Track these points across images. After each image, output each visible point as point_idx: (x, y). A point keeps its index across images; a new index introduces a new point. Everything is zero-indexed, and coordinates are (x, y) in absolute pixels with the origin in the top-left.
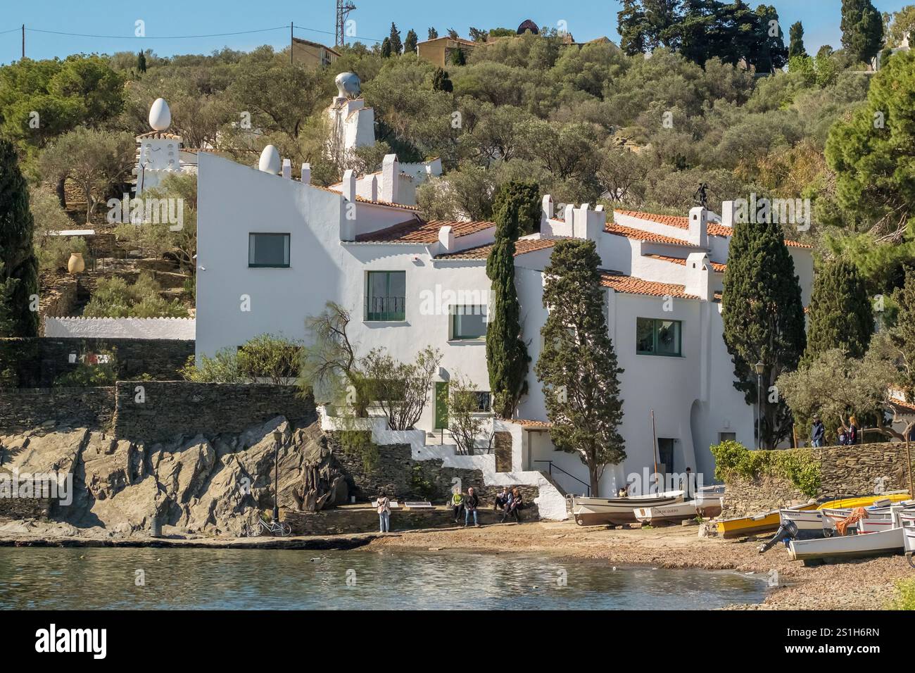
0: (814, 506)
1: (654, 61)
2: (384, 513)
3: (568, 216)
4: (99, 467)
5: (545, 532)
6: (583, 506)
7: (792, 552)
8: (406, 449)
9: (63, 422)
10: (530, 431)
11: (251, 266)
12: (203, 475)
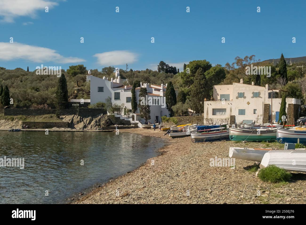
0: (176, 126)
1: (162, 73)
2: (117, 127)
3: (144, 85)
4: (75, 120)
5: (139, 129)
6: (144, 126)
7: (170, 135)
8: (119, 118)
9: (71, 114)
10: (137, 115)
11: (98, 92)
12: (90, 121)
